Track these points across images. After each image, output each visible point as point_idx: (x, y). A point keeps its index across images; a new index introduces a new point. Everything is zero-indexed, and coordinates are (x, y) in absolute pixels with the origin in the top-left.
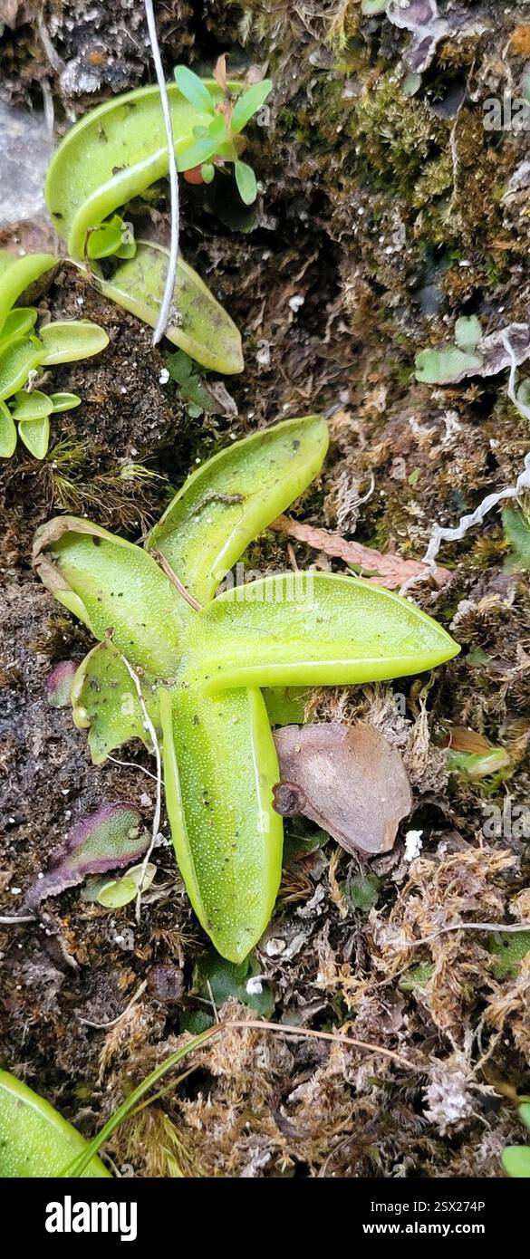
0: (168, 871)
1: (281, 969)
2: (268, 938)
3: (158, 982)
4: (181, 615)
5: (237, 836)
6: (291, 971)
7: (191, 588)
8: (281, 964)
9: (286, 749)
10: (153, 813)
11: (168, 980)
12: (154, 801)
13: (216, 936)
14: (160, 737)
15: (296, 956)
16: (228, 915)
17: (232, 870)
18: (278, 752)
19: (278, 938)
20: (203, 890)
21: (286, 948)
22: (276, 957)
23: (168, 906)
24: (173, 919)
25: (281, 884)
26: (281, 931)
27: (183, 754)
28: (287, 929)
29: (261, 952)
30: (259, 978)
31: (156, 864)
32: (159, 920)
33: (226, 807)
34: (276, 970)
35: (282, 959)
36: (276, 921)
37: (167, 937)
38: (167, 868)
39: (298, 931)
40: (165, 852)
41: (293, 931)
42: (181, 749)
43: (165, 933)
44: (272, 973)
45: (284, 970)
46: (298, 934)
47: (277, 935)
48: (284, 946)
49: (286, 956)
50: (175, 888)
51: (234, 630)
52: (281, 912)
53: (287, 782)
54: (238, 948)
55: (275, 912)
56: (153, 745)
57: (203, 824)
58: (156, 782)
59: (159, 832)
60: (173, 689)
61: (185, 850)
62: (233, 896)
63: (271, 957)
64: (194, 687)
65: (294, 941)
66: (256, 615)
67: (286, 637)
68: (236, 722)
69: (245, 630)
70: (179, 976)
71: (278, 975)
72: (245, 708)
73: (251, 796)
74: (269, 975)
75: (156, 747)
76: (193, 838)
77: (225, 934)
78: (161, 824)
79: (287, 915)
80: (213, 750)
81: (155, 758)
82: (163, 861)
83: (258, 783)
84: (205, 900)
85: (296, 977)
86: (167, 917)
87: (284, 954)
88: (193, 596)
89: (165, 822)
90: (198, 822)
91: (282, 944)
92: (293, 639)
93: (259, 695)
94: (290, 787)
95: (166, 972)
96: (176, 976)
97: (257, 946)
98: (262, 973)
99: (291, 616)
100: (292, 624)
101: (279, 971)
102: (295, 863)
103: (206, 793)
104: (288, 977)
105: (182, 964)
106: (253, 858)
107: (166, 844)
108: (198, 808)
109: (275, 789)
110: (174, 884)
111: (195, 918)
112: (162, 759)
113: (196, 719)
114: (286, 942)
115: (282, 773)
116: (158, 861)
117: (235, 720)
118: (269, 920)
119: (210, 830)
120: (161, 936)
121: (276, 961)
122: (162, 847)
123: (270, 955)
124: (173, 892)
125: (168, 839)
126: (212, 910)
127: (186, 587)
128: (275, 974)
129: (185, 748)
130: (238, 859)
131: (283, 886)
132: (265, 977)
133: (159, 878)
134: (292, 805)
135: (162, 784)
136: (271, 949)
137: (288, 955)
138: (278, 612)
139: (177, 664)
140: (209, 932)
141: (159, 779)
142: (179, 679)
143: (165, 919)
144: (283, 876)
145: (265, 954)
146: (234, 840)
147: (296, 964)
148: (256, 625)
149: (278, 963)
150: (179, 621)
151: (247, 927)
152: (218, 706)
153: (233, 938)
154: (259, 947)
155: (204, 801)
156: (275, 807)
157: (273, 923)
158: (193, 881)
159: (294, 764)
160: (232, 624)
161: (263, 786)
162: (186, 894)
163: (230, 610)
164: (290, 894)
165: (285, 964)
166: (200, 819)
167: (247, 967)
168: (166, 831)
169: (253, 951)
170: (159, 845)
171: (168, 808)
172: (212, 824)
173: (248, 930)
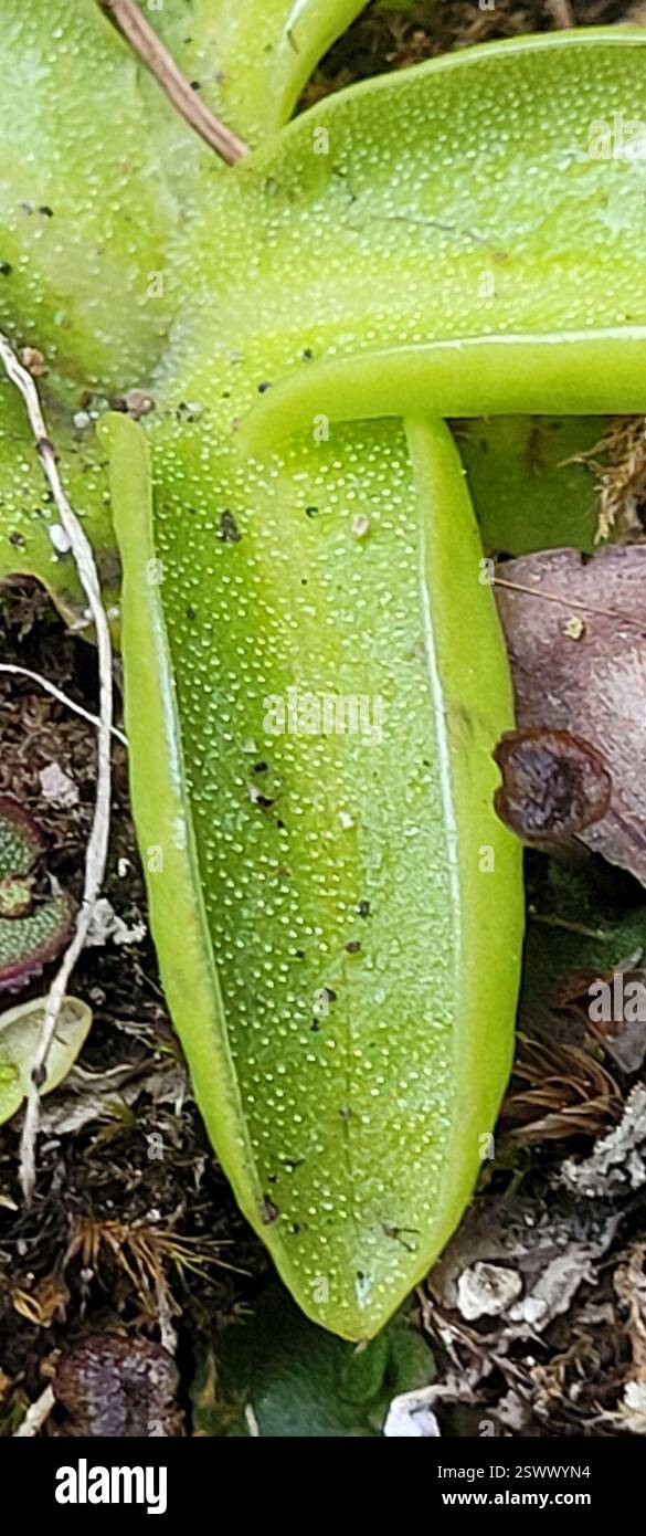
0: (131, 1029)
1: (505, 1363)
2: (461, 1261)
3: (90, 1397)
4: (174, 180)
5: (363, 914)
6: (537, 1373)
7: (213, 89)
8: (503, 1348)
9: (535, 628)
10: (83, 829)
11: (128, 1388)
12: (88, 792)
13: (290, 1251)
14: (111, 580)
15: (557, 1324)
16: (328, 1181)
17: (346, 1027)
18: (507, 639)
19: (498, 1262)
20: (252, 1093)
21: (520, 1297)
22: (489, 1323)
23: (128, 1145)
24: (142, 1190)
25: (513, 1077)
26: (503, 1240)
27: (186, 637)
28: (523, 1235)
29: (438, 1307)
30: (428, 1394)
31: (91, 1002)
32: (95, 1191)
33: (329, 819)
34: (487, 1368)
35: (508, 1332)
36: (490, 1204)
37: (125, 1247)
38: (125, 1017)
39: (562, 1240)
40: (118, 964)
41: (547, 1243)
42: (183, 617)
43: (117, 1234)
44: (474, 1378)
45: (513, 1368)
46: (562, 1251)
47: (493, 1255)
48: (517, 1287)
49: (521, 1322)
50: (152, 1084)
51: (359, 229)
52: (509, 1175)
53: (545, 730)
54: (361, 1293)
55: (487, 1177)
56: (88, 604)
57: (249, 871)
58: (93, 731)
59: (100, 896)
60: (151, 424)
61: (195, 952)
62: (347, 1118)
63: (471, 1324)
64: (221, 417)
65: (547, 1274)
66: (435, 178)
67: (538, 254)
68: (367, 536)
69: (397, 228)
70: (162, 1378)
71: (494, 1386)
72: (395, 490)
73: (413, 784)
74: (459, 1387)
75: (96, 610)
76: (220, 916)
77: (316, 1246)
78: (110, 868)
79: (526, 1189)
80: (285, 625)
81: (94, 650)
82: (111, 997)
83: (442, 732)
84: (254, 1128)
85: (556, 1392)
86: (121, 1184)
87: (515, 1315)
88: (218, 116)
89: (123, 864)
90: (234, 866)
91: (510, 1282)
92: (561, 258)
93: (445, 442)
94: (555, 747)
95: (117, 1363)
96: (154, 1377)
97: (424, 1284)
98: (439, 1379)
99: (556, 184)
100: (560, 208)
101: (497, 1371)
102: (558, 1012)
103: (261, 767)
104: (526, 1393)
105: (169, 1340)
106: (420, 989)
107: (125, 936)
108: (234, 818)
109: (505, 751)
110: (147, 1073)
111: (218, 1187)
112: (116, 654)
113: (228, 524)
114: (523, 1276)
115: (520, 708)
116: (96, 993)
117: (361, 531)
118: (467, 1199)
119: (276, 892)
120: (104, 1244)
121: (490, 1338)
122: (111, 946)
123: (469, 1314)
124: (146, 1098)
125: (130, 923)
126: (275, 1167)
127: (195, 86)
128: (482, 1384)
129: (191, 614)
130: (369, 991)
131: (516, 1085)
132: (448, 1390)
133: (96, 1051)
134: (562, 805)
135: (114, 740)
136: (472, 1299)
137: (530, 1318)
138: (515, 169)
139: (156, 345)
140: (266, 1234)
141: (103, 721)
142: (168, 392)
143: (116, 1189)
144: (520, 1052)
145: (454, 1315)
146: (355, 928)
147: (555, 1351)
148: (437, 211)
149: (494, 1346)
150: (168, 204)
151: (392, 1225)
152: (303, 485)
153: (345, 1260)
154: (431, 1289)
155: (254, 793)
156: (502, 809)
157: (480, 1211)
158: (215, 1055)
159: (561, 678)
160: (354, 210)
161: (461, 747)
162: (190, 1106)
163: (348, 160)
164: (541, 1112)
165: (518, 1349)
166: (242, 855)
167: (379, 1368)
168: (127, 894)
169: (413, 1300)
170: (99, 941)
171: (137, 812)
172: (283, 874)
173: (396, 1231)
